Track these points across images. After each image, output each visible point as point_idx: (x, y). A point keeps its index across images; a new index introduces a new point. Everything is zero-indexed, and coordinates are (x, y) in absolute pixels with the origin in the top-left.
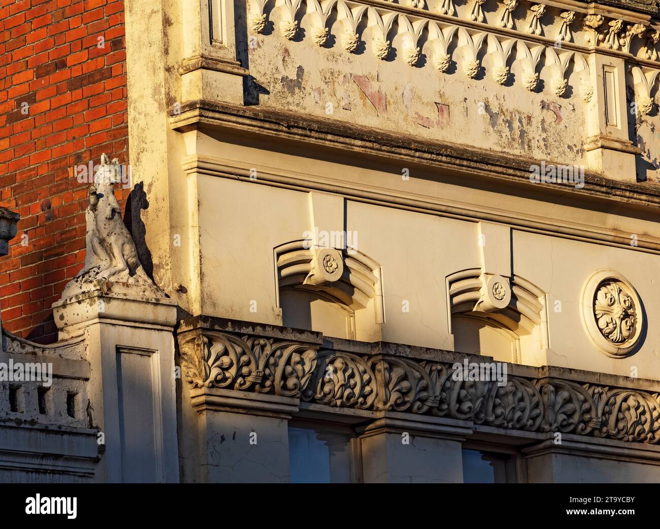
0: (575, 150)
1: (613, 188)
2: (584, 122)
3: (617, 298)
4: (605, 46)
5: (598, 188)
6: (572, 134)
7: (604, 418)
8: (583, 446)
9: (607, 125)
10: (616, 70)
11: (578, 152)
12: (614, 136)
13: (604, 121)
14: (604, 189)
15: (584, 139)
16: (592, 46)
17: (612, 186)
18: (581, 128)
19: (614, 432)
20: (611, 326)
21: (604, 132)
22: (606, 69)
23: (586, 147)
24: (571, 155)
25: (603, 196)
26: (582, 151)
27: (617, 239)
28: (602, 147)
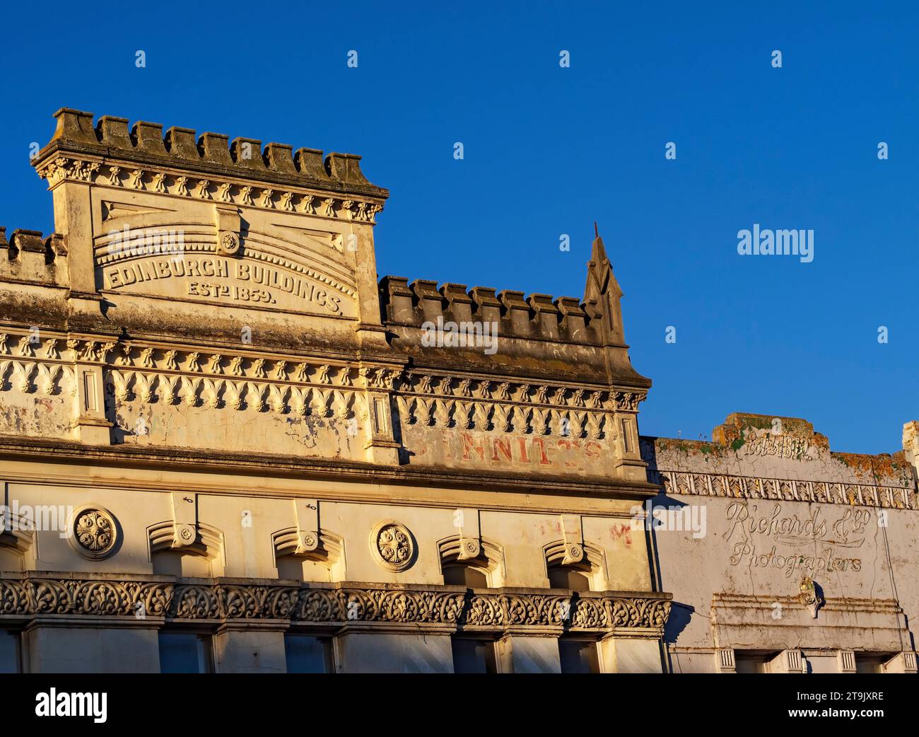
0: (63, 428)
1: (84, 451)
2: (71, 409)
3: (94, 521)
4: (84, 359)
5: (72, 451)
6: (61, 418)
7: (79, 601)
8: (63, 621)
9: (87, 410)
10: (95, 374)
11: (65, 429)
12: (92, 417)
13: (84, 407)
14: (78, 452)
15: (71, 420)
16: (74, 360)
17: (83, 449)
18: (69, 414)
19: (88, 610)
20: (89, 540)
21: (84, 415)
22: (86, 374)
23: (72, 426)
24: (60, 432)
25: (78, 457)
26: (70, 428)
27: (96, 483)
28: (80, 424)
